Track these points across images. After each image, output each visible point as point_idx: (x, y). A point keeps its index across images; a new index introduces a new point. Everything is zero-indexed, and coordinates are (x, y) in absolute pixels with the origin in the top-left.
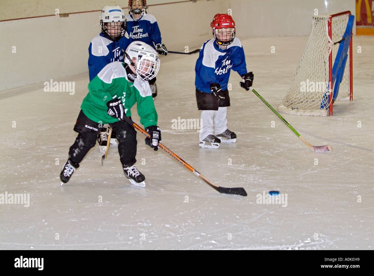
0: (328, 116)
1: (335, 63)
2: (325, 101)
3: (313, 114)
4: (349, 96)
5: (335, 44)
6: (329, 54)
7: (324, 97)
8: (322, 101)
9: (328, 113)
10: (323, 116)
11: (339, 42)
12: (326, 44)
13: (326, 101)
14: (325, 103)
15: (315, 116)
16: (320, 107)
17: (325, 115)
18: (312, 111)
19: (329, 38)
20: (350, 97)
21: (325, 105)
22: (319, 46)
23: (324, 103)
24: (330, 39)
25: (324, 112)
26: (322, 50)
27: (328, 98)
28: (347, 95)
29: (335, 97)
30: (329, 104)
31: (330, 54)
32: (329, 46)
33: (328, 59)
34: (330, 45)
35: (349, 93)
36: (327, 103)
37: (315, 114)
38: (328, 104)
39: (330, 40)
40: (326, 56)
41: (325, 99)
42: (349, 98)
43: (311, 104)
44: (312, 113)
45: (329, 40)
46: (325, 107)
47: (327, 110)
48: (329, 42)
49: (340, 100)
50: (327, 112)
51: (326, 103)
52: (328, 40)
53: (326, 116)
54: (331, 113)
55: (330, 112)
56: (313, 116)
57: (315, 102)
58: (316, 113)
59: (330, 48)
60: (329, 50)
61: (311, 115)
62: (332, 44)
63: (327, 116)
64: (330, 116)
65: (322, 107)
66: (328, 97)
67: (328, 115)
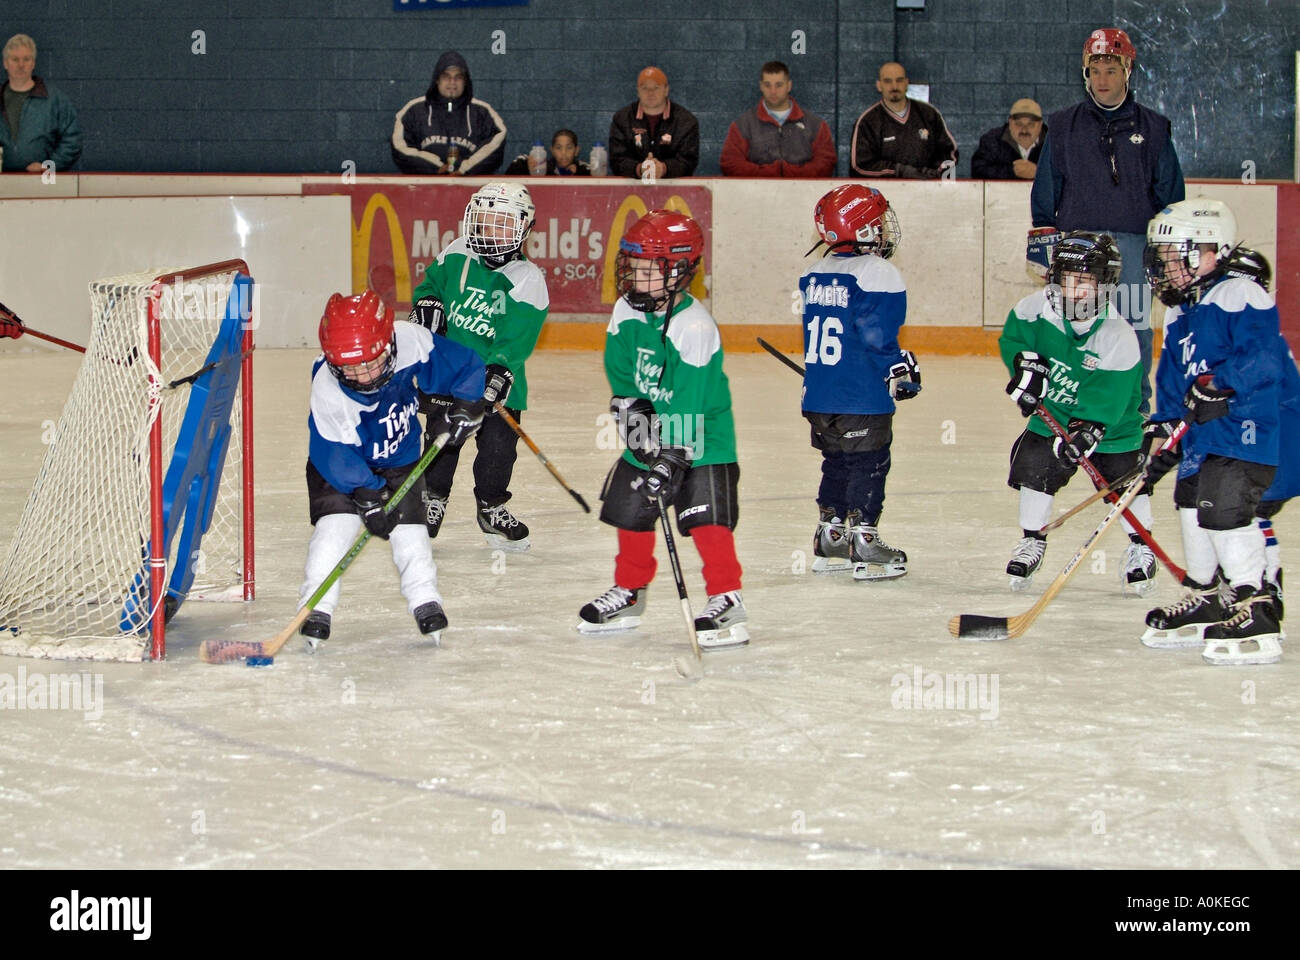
0: (146, 661)
1: (175, 460)
2: (138, 603)
3: (89, 651)
4: (238, 583)
5: (174, 385)
6: (150, 425)
7: (133, 589)
8: (124, 604)
9: (145, 650)
10: (129, 659)
11: (191, 380)
12: (138, 387)
13: (141, 605)
14: (137, 610)
15: (98, 661)
16: (117, 625)
17: (134, 656)
18: (86, 643)
19: (150, 363)
20: (246, 587)
21: (136, 619)
22: (116, 394)
23: (131, 610)
24: (155, 368)
25: (131, 647)
26: (125, 408)
27: (148, 592)
28: (232, 577)
29: (183, 587)
30: (150, 613)
31: (153, 425)
32: (150, 393)
33: (145, 442)
34: (155, 390)
35: (241, 570)
36: (143, 610)
37: (97, 654)
38: (146, 614)
39: (154, 372)
40: (138, 433)
41: (135, 597)
42: (239, 590)
43: (84, 614)
44: (84, 649)
45: (151, 372)
46: (135, 627)
47: (146, 639)
48: (151, 378)
49: (206, 597)
50: (144, 645)
51: (140, 609)
52: (147, 371)
53: (140, 659)
54: (159, 650)
55: (154, 646)
56: (91, 658)
57: (99, 608)
58: (103, 650)
59: (153, 401)
60: (151, 408)
61: (84, 656)
62: (162, 387)
63: (143, 660)
64: (154, 661)
65: (126, 626)
66: (146, 587)
67: (148, 655)
